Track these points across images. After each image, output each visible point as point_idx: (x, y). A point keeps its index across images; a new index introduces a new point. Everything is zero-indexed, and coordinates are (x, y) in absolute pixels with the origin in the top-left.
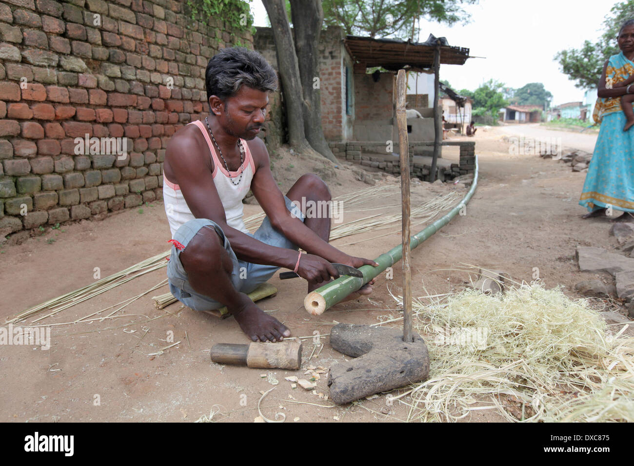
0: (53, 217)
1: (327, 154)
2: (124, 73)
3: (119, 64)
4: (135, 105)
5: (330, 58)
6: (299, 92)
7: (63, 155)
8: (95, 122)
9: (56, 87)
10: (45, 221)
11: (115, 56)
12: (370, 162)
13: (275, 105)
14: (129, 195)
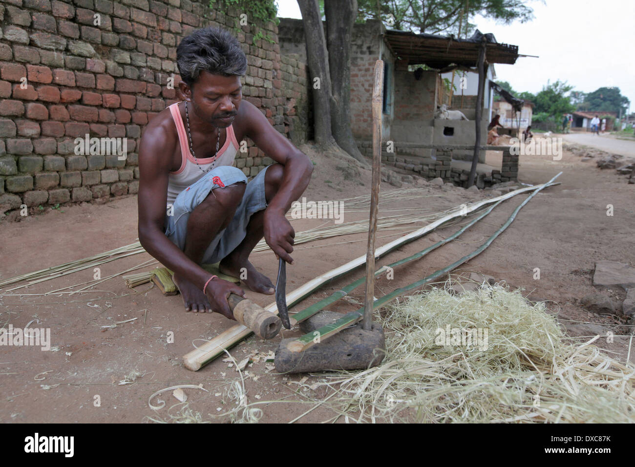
0: (53, 198)
1: (353, 153)
2: (134, 59)
3: (130, 50)
4: (144, 92)
5: (368, 53)
6: (328, 87)
7: (66, 138)
8: (101, 106)
9: (63, 70)
10: (45, 200)
11: (126, 42)
12: (405, 165)
13: (301, 99)
14: (133, 181)
